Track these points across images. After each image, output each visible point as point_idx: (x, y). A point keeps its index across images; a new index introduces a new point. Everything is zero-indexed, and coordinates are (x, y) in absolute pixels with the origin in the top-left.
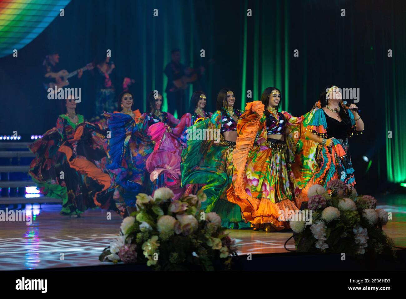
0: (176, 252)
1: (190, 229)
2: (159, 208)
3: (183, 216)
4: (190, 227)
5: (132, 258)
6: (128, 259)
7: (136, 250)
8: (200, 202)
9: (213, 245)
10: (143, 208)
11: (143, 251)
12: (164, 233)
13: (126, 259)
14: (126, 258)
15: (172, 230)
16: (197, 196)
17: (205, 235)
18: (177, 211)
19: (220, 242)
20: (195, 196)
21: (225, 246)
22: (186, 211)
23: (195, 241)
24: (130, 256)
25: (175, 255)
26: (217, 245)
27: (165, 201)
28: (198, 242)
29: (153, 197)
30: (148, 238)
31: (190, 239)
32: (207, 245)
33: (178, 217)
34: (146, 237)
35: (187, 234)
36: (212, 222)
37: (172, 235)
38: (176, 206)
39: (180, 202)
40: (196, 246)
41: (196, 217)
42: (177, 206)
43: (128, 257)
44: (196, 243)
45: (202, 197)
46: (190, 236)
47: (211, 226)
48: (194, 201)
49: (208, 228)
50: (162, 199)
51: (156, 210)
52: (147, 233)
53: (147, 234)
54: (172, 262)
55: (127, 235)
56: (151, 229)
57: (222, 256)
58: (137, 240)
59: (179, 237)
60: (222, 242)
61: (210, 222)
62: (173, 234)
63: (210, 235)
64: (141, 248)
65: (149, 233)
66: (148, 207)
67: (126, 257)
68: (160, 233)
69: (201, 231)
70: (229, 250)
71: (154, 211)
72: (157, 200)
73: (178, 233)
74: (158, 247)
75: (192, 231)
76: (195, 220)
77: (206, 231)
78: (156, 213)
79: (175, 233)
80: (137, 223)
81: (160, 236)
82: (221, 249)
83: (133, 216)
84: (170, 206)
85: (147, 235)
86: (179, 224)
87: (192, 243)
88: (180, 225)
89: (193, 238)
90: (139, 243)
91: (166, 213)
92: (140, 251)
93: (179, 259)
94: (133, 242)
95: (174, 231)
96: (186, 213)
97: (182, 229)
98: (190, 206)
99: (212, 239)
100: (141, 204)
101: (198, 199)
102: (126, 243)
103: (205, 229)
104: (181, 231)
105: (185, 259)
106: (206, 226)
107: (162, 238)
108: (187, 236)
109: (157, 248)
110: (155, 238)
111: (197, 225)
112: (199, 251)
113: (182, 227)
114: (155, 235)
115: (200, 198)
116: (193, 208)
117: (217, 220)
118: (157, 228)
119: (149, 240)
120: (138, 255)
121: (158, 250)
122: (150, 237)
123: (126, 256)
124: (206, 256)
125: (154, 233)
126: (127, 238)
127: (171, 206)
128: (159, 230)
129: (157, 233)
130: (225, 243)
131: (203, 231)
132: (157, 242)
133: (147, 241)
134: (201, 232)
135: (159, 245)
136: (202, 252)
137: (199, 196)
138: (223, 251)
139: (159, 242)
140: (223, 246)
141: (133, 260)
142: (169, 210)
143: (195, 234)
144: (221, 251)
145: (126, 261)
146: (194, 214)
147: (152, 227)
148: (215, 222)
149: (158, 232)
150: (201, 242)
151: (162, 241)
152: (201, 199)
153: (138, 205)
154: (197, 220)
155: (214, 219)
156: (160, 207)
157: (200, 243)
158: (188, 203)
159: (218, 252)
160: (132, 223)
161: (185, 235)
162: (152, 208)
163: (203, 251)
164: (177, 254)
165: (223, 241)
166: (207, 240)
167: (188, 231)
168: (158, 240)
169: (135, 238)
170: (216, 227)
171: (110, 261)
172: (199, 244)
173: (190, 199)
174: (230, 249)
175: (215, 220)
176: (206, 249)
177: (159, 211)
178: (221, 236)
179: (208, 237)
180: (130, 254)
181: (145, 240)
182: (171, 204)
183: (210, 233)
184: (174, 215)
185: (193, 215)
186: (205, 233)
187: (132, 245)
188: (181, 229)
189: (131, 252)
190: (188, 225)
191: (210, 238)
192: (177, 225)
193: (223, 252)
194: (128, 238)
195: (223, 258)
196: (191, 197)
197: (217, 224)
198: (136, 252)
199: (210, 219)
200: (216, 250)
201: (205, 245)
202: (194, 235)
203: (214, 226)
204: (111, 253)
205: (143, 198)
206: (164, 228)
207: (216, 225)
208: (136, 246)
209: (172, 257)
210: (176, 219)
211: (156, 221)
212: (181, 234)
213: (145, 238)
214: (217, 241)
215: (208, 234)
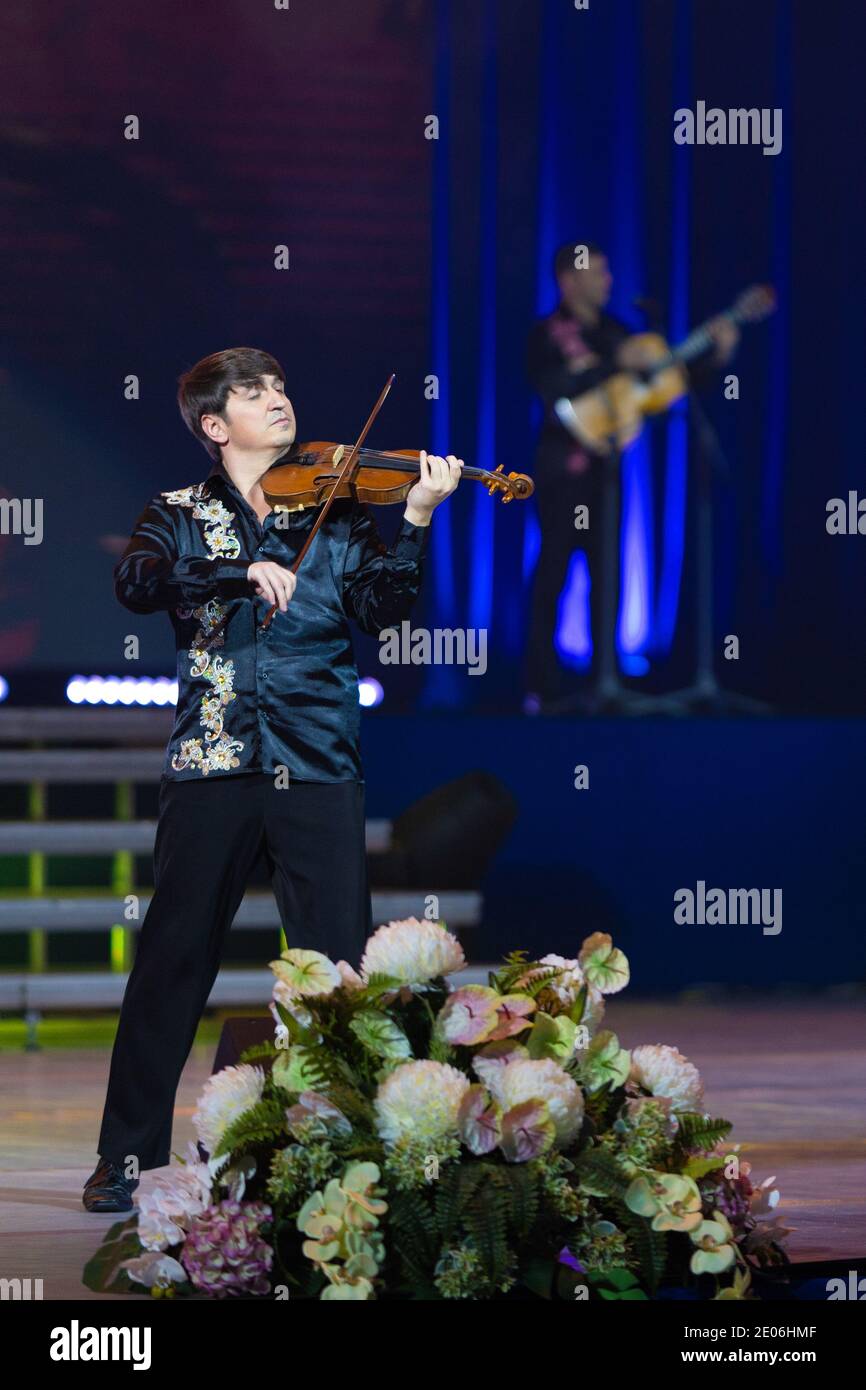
0: (469, 1247)
1: (540, 1131)
2: (389, 1022)
3: (507, 1062)
4: (540, 1118)
5: (245, 1275)
6: (226, 1277)
7: (266, 1234)
8: (595, 997)
9: (660, 1211)
10: (306, 1021)
11: (304, 1237)
12: (408, 1149)
13: (218, 1280)
14: (215, 1275)
15: (448, 1134)
16: (581, 967)
17: (618, 1158)
18: (480, 1037)
19: (692, 1194)
20: (573, 963)
21: (717, 1214)
22: (523, 1038)
23: (561, 1188)
24: (235, 1263)
25: (464, 1259)
26: (678, 1208)
27: (418, 987)
28: (580, 1196)
29: (357, 966)
30: (328, 1171)
31: (541, 1177)
32: (628, 1211)
33: (481, 1065)
34: (318, 1170)
35: (524, 1153)
36: (655, 1094)
37: (451, 1159)
38: (472, 1016)
39: (493, 993)
40: (569, 1212)
41: (573, 1067)
42: (474, 1013)
43: (226, 1268)
44: (568, 1200)
45: (606, 966)
46: (542, 1165)
47: (648, 1112)
48: (567, 990)
49: (632, 1127)
50: (404, 977)
51: (375, 1034)
52: (326, 1145)
53: (321, 1155)
54: (447, 1294)
55: (224, 1159)
56: (345, 1127)
57: (701, 1263)
58: (277, 1185)
59: (486, 1167)
60: (703, 1198)
61: (648, 1093)
62: (458, 1153)
63: (644, 1157)
64: (294, 1222)
65: (332, 1148)
66: (333, 1021)
67: (215, 1269)
68: (390, 1149)
69: (600, 1137)
70: (742, 1237)
71: (363, 1037)
72: (379, 980)
73: (478, 1148)
74: (378, 1216)
75: (550, 1137)
76: (570, 1084)
77: (621, 1138)
78: (372, 1046)
79: (464, 1148)
80: (275, 1099)
81: (388, 1164)
82: (697, 1228)
83: (254, 1063)
84: (442, 1012)
85: (320, 1159)
86: (484, 1101)
87: (546, 1199)
88: (490, 1109)
89: (554, 1177)
90: (283, 1195)
91: (421, 1048)
92: (286, 1238)
93: (485, 1280)
94: (256, 1192)
95: (456, 1137)
96: (523, 1051)
97: (499, 1127)
98: (548, 1017)
99: (653, 1182)
100: (296, 1002)
101: (586, 976)
102: (220, 1194)
103: (615, 1127)
104: (495, 1140)
105: (512, 1281)
106: (625, 1113)
107: (397, 1173)
108: (523, 1163)
109: (375, 1222)
110: (364, 1173)
111: (579, 1110)
112: (586, 1241)
113: (499, 1117)
114: (365, 1157)
115: (592, 976)
116: (562, 1022)
117: (683, 1085)
118: (377, 1122)
119: (334, 1183)
120: (274, 1258)
121: (378, 1236)
122: (337, 1170)
123: (219, 1262)
124: (617, 1263)
125: (357, 1148)
126: (220, 1173)
127: (449, 1014)
128: (382, 1135)
129: (376, 1152)
130: (721, 1202)
131: (608, 1142)
132: (371, 1195)
133: (321, 1186)
134: (598, 1143)
135: (382, 1207)
136: (599, 1246)
137: (587, 966)
138: (706, 1237)
139: (383, 1192)
140: (707, 1213)
141: (251, 1282)
142: (438, 1035)
143: (562, 1153)
144: (696, 1238)
145: (217, 1286)
146: (566, 1053)
147: (349, 1118)
148: (671, 1093)
149: (383, 1141)
150: (599, 1194)
151: (400, 1187)
152: (602, 980)
153: (278, 1006)
154: (579, 1083)
155: (665, 1080)
156: (394, 1019)
157: (593, 1199)
158: (536, 998)
159: (681, 1245)
160: (252, 1100)
161: (517, 1160)
162: (353, 1025)
163: (604, 1239)
164: (473, 1251)
165: (706, 1192)
166: (625, 1181)
167: (531, 1140)
168: (380, 1183)
169: (264, 1172)
170: (673, 1118)
171: (136, 1287)
172: (585, 1202)
173: (547, 976)
174: (747, 1230)
175: (672, 1084)
176: (622, 1228)
177: (387, 1041)
178: (701, 1164)
179: (630, 1167)
180: (237, 1255)
181: (314, 1183)
182: (448, 1002)
183: (642, 1148)
184: (462, 1058)
185: (557, 1058)
186: (617, 1151)
187: (249, 1210)
188: (495, 1131)
189: (243, 1245)
190: (529, 1108)
191: (640, 1173)
192: (476, 1111)
193: (707, 1245)
194: (229, 1173)
195: (706, 1276)
196: (551, 969)
197: (680, 1104)
198: (269, 1242)
199: (647, 1081)
200: (671, 1234)
201: (612, 1210)
202: (561, 1158)
203: (662, 1116)
204: (143, 1249)
205: (306, 971)
206: (409, 1122)
207: (675, 1112)
208: (268, 1211)
209: (447, 1266)
210: (474, 1078)
211: (369, 1089)
212: (495, 1155)
213: (312, 1173)
214: (680, 1186)
215: (633, 1157)
